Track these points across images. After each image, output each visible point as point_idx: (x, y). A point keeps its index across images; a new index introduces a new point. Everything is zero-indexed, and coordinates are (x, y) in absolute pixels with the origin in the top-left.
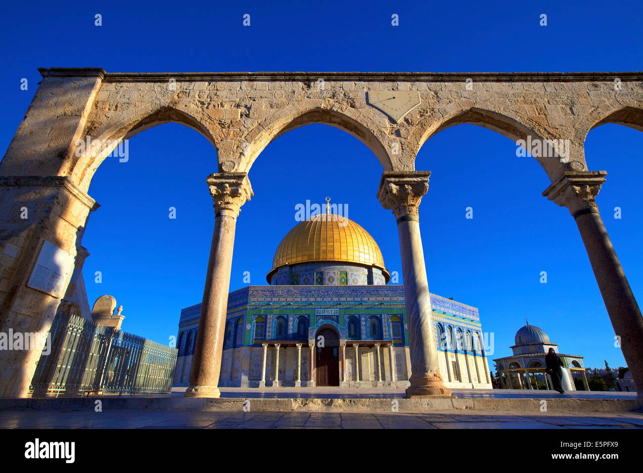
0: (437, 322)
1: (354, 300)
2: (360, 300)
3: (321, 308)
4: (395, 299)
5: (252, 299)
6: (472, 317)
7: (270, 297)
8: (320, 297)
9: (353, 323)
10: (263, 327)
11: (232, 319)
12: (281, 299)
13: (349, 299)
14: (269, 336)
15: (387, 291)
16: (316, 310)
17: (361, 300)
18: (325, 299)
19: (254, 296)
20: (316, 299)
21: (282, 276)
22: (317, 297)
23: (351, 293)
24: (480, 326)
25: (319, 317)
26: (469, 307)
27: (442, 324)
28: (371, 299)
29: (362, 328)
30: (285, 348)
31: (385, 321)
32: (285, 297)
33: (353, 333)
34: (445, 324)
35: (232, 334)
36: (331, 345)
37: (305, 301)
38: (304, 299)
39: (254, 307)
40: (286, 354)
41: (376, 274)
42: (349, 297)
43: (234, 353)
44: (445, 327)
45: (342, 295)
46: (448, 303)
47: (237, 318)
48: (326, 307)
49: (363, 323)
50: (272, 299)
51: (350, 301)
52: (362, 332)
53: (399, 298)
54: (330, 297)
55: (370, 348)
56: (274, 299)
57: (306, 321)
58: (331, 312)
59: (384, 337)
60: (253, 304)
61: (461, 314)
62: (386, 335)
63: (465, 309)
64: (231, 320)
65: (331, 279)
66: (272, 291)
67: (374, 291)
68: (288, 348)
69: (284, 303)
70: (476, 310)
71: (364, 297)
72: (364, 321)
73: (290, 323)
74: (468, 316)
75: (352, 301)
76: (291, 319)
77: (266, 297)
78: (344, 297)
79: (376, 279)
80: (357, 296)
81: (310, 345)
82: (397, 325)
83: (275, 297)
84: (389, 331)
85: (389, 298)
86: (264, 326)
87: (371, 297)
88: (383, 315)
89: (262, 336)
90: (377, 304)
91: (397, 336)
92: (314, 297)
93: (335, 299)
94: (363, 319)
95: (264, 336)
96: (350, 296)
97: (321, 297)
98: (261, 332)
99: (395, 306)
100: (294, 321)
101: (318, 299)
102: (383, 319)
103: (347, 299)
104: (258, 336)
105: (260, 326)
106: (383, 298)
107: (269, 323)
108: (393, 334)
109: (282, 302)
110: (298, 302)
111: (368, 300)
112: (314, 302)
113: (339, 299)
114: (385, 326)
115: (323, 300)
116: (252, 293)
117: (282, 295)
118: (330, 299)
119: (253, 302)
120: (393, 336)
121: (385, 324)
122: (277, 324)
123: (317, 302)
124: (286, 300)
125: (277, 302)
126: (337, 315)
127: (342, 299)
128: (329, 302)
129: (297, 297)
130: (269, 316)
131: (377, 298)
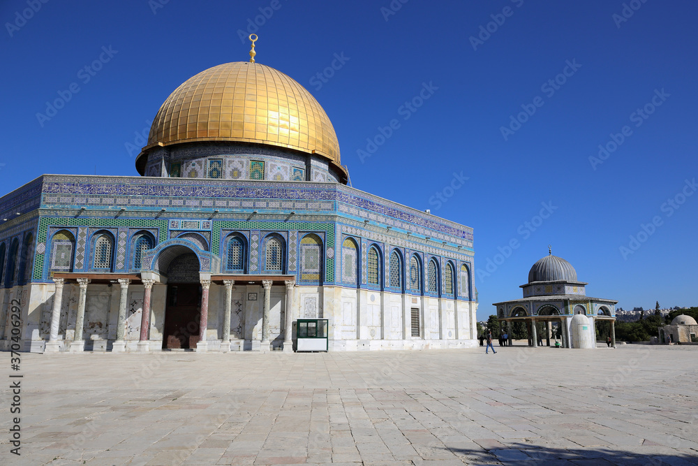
0: (393, 247)
1: (241, 205)
2: (251, 205)
3: (180, 218)
4: (314, 205)
5: (51, 200)
6: (459, 242)
7: (84, 196)
8: (180, 198)
9: (237, 245)
12: (105, 200)
13: (232, 204)
14: (79, 265)
16: (170, 220)
17: (254, 205)
18: (189, 203)
19: (54, 194)
20: (171, 201)
21: (153, 165)
22: (174, 198)
23: (238, 193)
24: (473, 254)
25: (176, 233)
26: (457, 226)
27: (402, 250)
28: (273, 204)
29: (252, 253)
31: (293, 243)
32: (113, 197)
33: (236, 262)
34: (407, 250)
37: (151, 206)
38: (149, 202)
39: (52, 213)
41: (318, 168)
42: (233, 200)
44: (407, 255)
45: (219, 197)
46: (417, 217)
47: (27, 233)
48: (188, 216)
49: (254, 245)
50: (87, 199)
51: (233, 208)
52: (251, 260)
54: (196, 199)
56: (92, 200)
57: (152, 239)
58: (199, 225)
59: (289, 269)
60: (50, 207)
61: (441, 236)
62: (293, 267)
63: (450, 228)
65: (235, 172)
66: (89, 185)
67: (278, 190)
69: (110, 207)
70: (470, 230)
71: (259, 200)
72: (257, 242)
73: (121, 244)
74: (453, 240)
75: (236, 208)
76: (123, 235)
77: (76, 196)
78: (224, 199)
79: (316, 176)
80: (248, 198)
81: (143, 281)
82: (314, 250)
83: (93, 197)
84: (299, 259)
85: (304, 204)
86: (72, 248)
87: (272, 201)
88: (290, 233)
89: (67, 265)
90: (283, 213)
92: (168, 198)
93: (207, 203)
94: (254, 238)
96: (235, 197)
97: (182, 199)
99: (313, 218)
100: (127, 239)
101: (177, 202)
102: (290, 240)
103: (228, 203)
104: (59, 265)
105: (64, 248)
106: (294, 204)
107: (81, 242)
108: (306, 265)
109: (106, 205)
110: (137, 205)
111: (267, 206)
112: (167, 206)
113: (214, 203)
114: (293, 251)
115: (184, 203)
116: (49, 188)
117: (107, 193)
118: (197, 203)
119: (49, 203)
120: (306, 268)
121: (293, 247)
122: (97, 245)
123: (173, 206)
124: (115, 202)
125: (98, 204)
126: (208, 230)
127: (219, 203)
128: (195, 207)
129: (135, 198)
130: (80, 229)
131: (283, 204)
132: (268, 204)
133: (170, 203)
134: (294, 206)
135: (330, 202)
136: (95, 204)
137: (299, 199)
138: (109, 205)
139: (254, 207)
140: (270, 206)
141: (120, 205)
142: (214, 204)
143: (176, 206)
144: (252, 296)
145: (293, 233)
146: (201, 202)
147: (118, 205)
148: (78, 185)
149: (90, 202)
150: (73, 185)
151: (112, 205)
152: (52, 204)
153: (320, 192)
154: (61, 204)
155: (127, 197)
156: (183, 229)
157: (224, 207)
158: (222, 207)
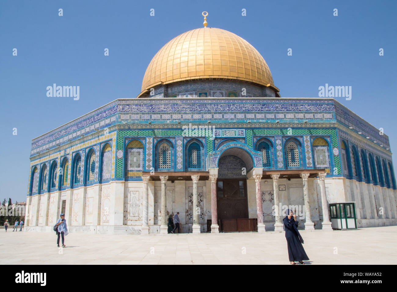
1: (265, 117)
2: (273, 117)
3: (221, 128)
4: (319, 116)
5: (124, 117)
7: (149, 113)
8: (219, 113)
9: (264, 148)
10: (139, 154)
11: (95, 145)
12: (164, 116)
13: (259, 116)
14: (149, 166)
15: (309, 106)
17: (275, 117)
18: (226, 116)
19: (126, 112)
20: (213, 115)
22: (215, 113)
23: (262, 108)
25: (219, 140)
28: (290, 116)
29: (278, 153)
30: (173, 182)
31: (307, 145)
32: (169, 113)
35: (97, 165)
36: (235, 177)
37: (199, 119)
38: (197, 116)
39: (127, 127)
40: (174, 190)
42: (259, 113)
43: (101, 190)
45: (248, 111)
47: (103, 144)
48: (227, 126)
49: (279, 148)
50: (151, 116)
51: (260, 119)
52: (278, 159)
53: (325, 115)
54: (232, 113)
55: (289, 180)
57: (200, 144)
58: (235, 133)
59: (308, 165)
60: (125, 123)
62: (309, 163)
64: (95, 147)
66: (151, 106)
67: (291, 105)
68: (176, 181)
69: (168, 122)
71: (278, 113)
72: (280, 145)
73: (179, 149)
75: (262, 119)
76: (179, 142)
77: (143, 114)
78: (253, 113)
80: (269, 112)
81: (211, 176)
82: (322, 150)
83: (155, 114)
84: (313, 157)
85: (312, 115)
86: (142, 153)
87: (288, 113)
88: (304, 137)
89: (139, 167)
90: (297, 122)
91: (324, 164)
92: (210, 113)
93: (240, 116)
94: (278, 142)
95: (141, 166)
96: (260, 112)
97: (221, 113)
98: (137, 160)
99: (320, 126)
100: (182, 146)
101: (217, 116)
102: (305, 143)
103: (255, 115)
104: (133, 167)
105: (135, 154)
106: (304, 115)
107: (149, 149)
108: (318, 162)
109: (165, 119)
110: (188, 119)
111: (285, 117)
112: (211, 119)
113: (245, 115)
114: (308, 151)
115: (223, 117)
116: (123, 109)
117: (165, 111)
118: (232, 116)
119: (123, 120)
120: (318, 164)
121: (308, 148)
122: (160, 150)
123: (215, 119)
124: (172, 117)
125: (159, 120)
126: (243, 136)
127: (249, 116)
128: (231, 119)
129: (186, 113)
130: (147, 139)
131: (296, 115)
132: (285, 115)
133: (213, 117)
134: (305, 117)
135: (330, 113)
136: (157, 120)
137: (308, 112)
138: (168, 120)
139: (276, 119)
140: (287, 117)
141: (176, 119)
142: (245, 117)
143: (217, 119)
144: (282, 187)
145: (307, 137)
146: (235, 116)
147: (174, 119)
148: (144, 105)
149: (153, 118)
150: (140, 106)
151: (169, 119)
152: (126, 120)
153: (322, 105)
154: (132, 120)
155: (180, 113)
156: (224, 136)
157: (253, 119)
158: (252, 119)
